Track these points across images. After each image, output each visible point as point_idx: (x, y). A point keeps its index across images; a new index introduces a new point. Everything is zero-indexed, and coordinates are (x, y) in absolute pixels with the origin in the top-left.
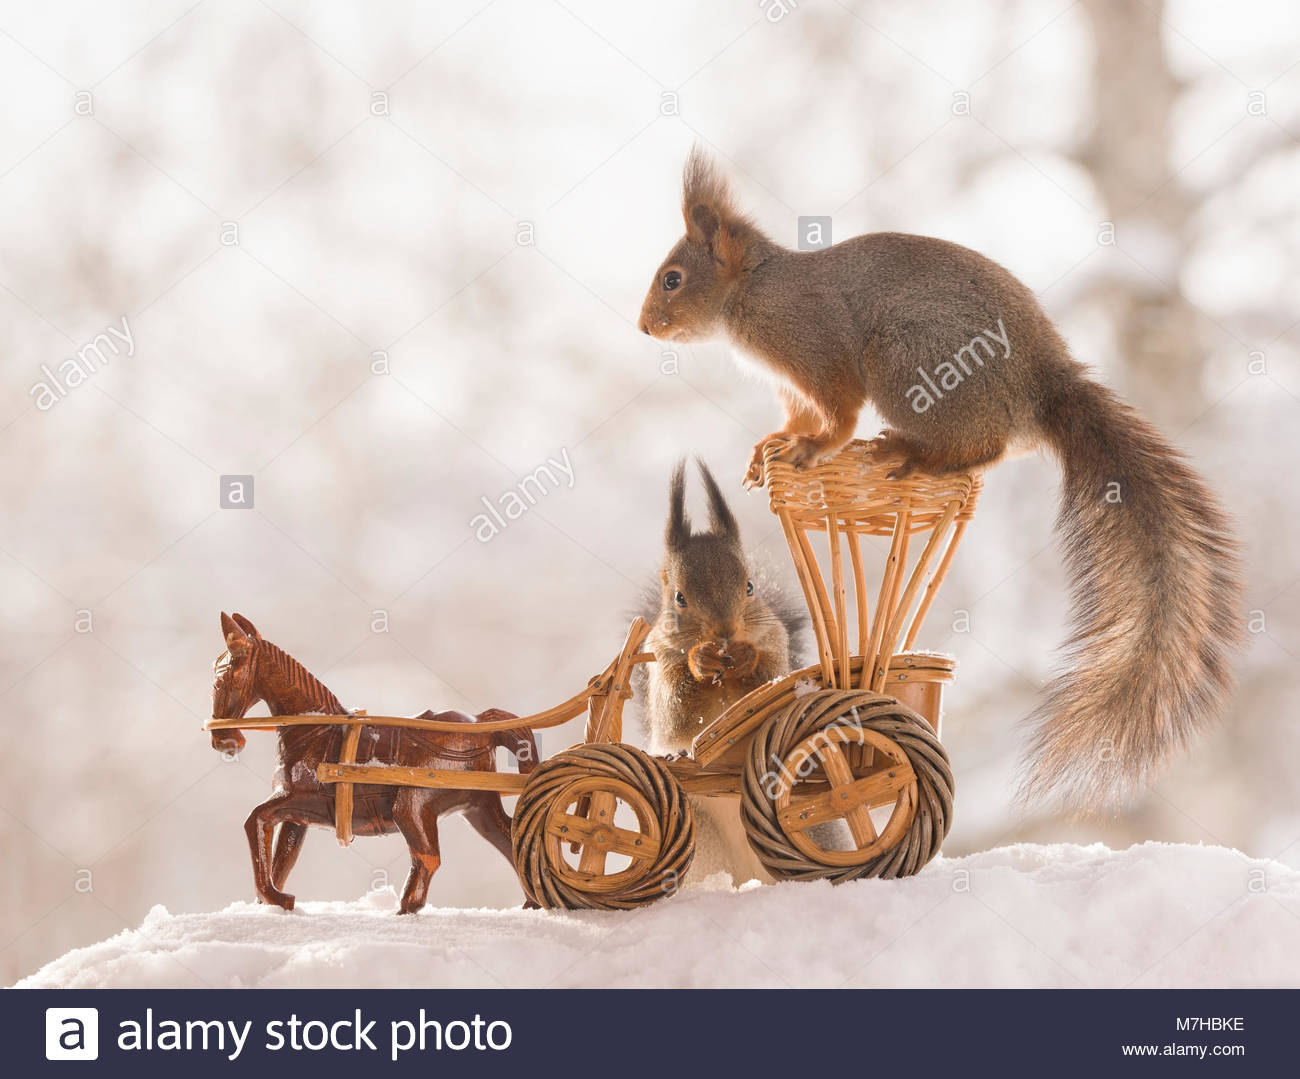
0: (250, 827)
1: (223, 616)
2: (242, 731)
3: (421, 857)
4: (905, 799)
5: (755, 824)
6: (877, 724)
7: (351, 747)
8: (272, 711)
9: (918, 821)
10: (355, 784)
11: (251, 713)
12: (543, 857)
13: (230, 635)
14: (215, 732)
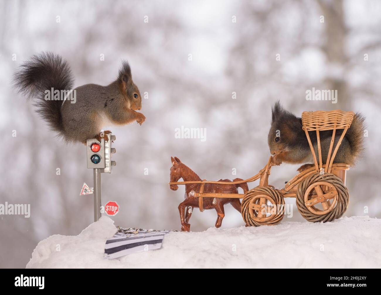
0: (179, 208)
1: (172, 158)
2: (178, 185)
3: (220, 214)
4: (335, 198)
5: (299, 205)
6: (328, 181)
7: (202, 188)
8: (184, 180)
9: (338, 204)
10: (203, 197)
11: (179, 181)
12: (248, 214)
13: (173, 162)
14: (171, 185)
